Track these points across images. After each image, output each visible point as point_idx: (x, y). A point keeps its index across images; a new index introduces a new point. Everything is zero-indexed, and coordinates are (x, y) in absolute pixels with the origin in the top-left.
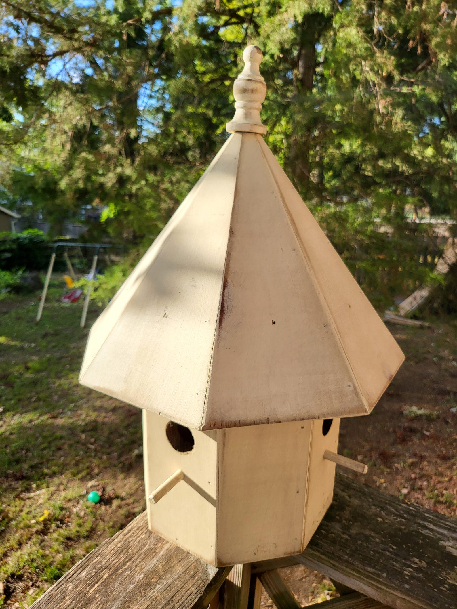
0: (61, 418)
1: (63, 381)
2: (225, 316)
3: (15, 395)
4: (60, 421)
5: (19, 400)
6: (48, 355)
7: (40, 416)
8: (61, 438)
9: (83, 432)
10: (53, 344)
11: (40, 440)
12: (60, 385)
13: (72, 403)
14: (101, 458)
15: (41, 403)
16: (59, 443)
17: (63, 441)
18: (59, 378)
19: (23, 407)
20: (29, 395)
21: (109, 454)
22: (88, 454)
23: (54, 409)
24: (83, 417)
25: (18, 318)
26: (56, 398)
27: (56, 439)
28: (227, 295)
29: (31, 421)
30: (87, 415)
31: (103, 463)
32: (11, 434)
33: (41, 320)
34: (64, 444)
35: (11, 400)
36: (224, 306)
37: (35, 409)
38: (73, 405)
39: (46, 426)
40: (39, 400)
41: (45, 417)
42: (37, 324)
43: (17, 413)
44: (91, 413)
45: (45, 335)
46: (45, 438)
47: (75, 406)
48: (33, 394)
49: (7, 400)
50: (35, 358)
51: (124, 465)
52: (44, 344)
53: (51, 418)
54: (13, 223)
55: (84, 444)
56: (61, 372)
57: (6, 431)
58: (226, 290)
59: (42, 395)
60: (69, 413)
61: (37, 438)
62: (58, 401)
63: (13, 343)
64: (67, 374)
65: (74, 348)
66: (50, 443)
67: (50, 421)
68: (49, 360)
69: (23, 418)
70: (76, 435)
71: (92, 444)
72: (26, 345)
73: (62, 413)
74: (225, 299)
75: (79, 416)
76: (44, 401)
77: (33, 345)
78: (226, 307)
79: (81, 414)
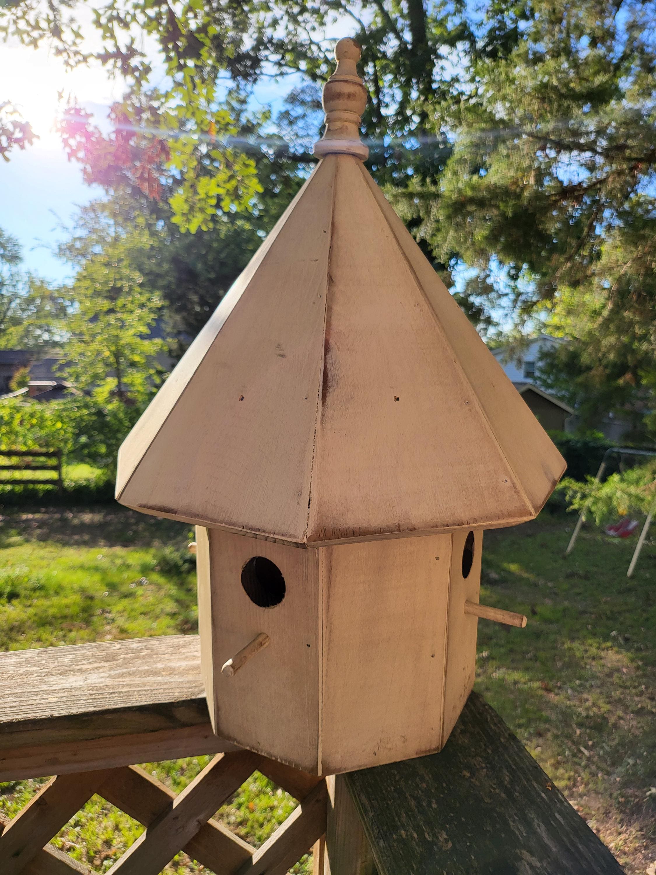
0: (557, 694)
1: (576, 645)
2: (331, 390)
3: (508, 642)
4: (553, 698)
5: (511, 651)
6: (566, 604)
7: (530, 680)
8: (547, 721)
9: (580, 725)
10: (577, 590)
11: (519, 711)
12: (570, 649)
13: (578, 679)
14: (594, 775)
15: (538, 664)
16: (543, 726)
17: (547, 726)
18: (573, 639)
19: (513, 661)
20: (524, 648)
21: (608, 774)
22: (576, 760)
23: (551, 678)
24: (588, 704)
25: (543, 546)
26: (559, 664)
27: (540, 719)
28: (331, 361)
29: (516, 683)
30: (594, 704)
31: (596, 783)
32: (487, 689)
33: (572, 553)
34: (549, 730)
35: (502, 646)
36: (327, 377)
37: (527, 669)
38: (578, 682)
39: (533, 697)
40: (535, 659)
41: (536, 685)
42: (564, 558)
43: (503, 666)
44: (601, 703)
45: (570, 576)
46: (527, 711)
47: (580, 685)
48: (531, 648)
49: (497, 645)
50: (548, 602)
51: (627, 802)
52: (566, 586)
53: (542, 689)
54: (567, 420)
55: (576, 744)
56: (578, 631)
57: (483, 683)
58: (329, 356)
59: (542, 654)
60: (569, 691)
61: (515, 708)
62: (561, 670)
63: (525, 575)
64: (585, 637)
65: (606, 603)
66: (529, 720)
67: (540, 692)
68: (565, 610)
69: (509, 674)
70: (568, 725)
71: (587, 747)
72: (541, 582)
73: (560, 688)
74: (328, 367)
75: (583, 701)
76: (542, 663)
77: (550, 584)
78: (330, 378)
79: (587, 700)
